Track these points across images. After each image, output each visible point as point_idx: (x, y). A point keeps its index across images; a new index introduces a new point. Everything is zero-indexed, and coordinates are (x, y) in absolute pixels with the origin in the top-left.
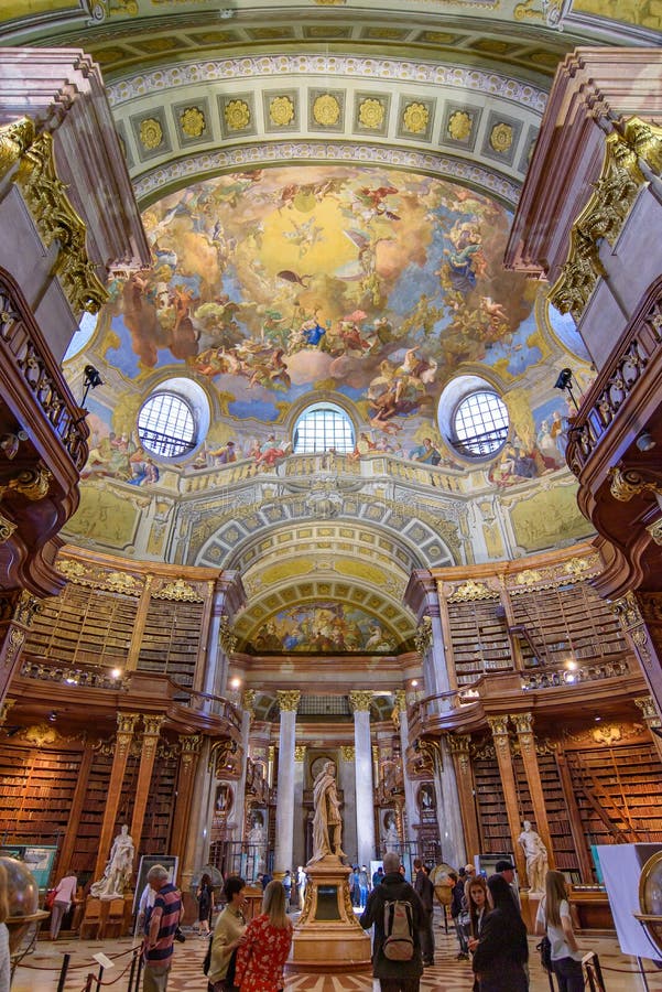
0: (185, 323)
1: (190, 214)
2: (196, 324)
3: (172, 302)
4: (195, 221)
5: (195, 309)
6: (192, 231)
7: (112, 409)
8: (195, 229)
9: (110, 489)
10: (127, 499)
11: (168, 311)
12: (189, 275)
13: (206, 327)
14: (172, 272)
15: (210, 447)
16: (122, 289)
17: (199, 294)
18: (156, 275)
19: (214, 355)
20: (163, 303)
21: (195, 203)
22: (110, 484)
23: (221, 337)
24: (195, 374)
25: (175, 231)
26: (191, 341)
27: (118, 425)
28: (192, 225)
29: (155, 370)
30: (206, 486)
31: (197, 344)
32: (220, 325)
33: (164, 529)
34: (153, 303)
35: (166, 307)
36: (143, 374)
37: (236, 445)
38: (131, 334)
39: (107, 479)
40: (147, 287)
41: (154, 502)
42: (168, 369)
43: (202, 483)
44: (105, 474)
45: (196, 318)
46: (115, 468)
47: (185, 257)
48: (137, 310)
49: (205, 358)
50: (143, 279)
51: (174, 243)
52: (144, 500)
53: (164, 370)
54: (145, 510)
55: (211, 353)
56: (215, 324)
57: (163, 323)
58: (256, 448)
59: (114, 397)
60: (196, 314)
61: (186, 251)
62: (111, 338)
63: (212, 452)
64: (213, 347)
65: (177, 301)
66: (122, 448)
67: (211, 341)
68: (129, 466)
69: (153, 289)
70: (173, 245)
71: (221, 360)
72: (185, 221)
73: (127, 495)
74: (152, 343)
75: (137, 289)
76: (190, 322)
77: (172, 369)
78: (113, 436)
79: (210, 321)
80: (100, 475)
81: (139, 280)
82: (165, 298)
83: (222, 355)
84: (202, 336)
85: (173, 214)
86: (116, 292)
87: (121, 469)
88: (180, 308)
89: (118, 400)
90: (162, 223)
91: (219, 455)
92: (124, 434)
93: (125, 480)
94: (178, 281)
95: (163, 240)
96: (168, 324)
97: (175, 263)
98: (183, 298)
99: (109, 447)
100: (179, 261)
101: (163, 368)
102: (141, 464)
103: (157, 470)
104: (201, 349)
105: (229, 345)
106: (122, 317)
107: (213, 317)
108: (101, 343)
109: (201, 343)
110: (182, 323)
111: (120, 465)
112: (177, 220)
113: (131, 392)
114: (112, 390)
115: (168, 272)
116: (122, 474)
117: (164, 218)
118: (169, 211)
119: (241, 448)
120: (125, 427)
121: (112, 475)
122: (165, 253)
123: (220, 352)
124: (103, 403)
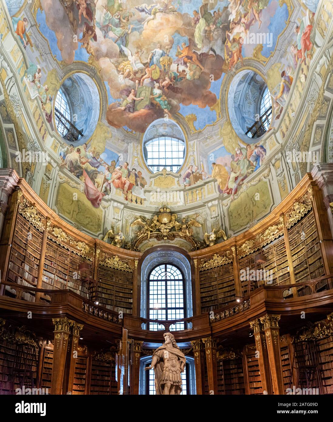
0: (202, 59)
1: (127, 34)
2: (205, 50)
3: (185, 63)
4: (134, 29)
5: (195, 45)
6: (141, 33)
7: (222, 145)
8: (139, 30)
9: (249, 184)
10: (259, 181)
11: (190, 70)
12: (172, 42)
13: (210, 42)
14: (166, 56)
15: (275, 93)
16: (165, 98)
17: (186, 38)
18: (165, 69)
19: (229, 44)
20: (184, 71)
21: (119, 29)
22: (248, 182)
23: (220, 31)
24: (234, 70)
25: (137, 48)
26: (214, 59)
27: (231, 149)
28: (136, 33)
29: (219, 101)
30: (290, 120)
31: (218, 56)
32: (213, 27)
33: (284, 177)
34: (181, 79)
35: (187, 70)
36: (217, 110)
37: (285, 69)
38: (192, 105)
39: (245, 181)
40: (170, 79)
41: (272, 167)
42: (223, 90)
43: (287, 122)
44: (243, 180)
45: (202, 48)
46: (245, 171)
47: (159, 42)
48: (181, 93)
49: (228, 55)
50: (164, 80)
51: (147, 49)
52: (266, 171)
53: (222, 94)
54: (270, 177)
55: (227, 46)
56: (210, 31)
57: (196, 77)
58: (296, 52)
59: (219, 139)
60: (199, 46)
61: (155, 40)
62: (189, 120)
63: (279, 95)
64: (224, 42)
65: (186, 59)
66: (241, 158)
67: (220, 42)
68: (250, 162)
69: (173, 75)
70: (148, 50)
71: (234, 40)
72: (132, 38)
73: (257, 179)
74: (204, 92)
75: (169, 87)
76: (202, 54)
77: (224, 86)
78: (233, 157)
79: (207, 36)
80: (241, 183)
81: (164, 83)
82: (182, 68)
83: (231, 38)
84: (215, 48)
85: (124, 48)
86: (166, 102)
87: (248, 168)
88: (191, 58)
89: (221, 137)
90: (130, 58)
91: (283, 92)
92: (236, 150)
93: (252, 171)
94: (173, 53)
95: (143, 57)
96: (198, 73)
97: (161, 51)
98: (185, 53)
99: (235, 164)
100: (160, 48)
101: (220, 94)
102: (254, 154)
103: (262, 147)
104: (222, 55)
105: (227, 27)
106: (181, 105)
107: (206, 31)
108: (189, 128)
109: (218, 52)
110: (201, 61)
111: (246, 166)
112: (130, 45)
113: (222, 126)
114: (214, 137)
115: (165, 59)
116: (249, 171)
117: (126, 56)
118: (121, 51)
119: (289, 66)
120: (234, 145)
121: (246, 177)
122: (151, 59)
123: (229, 36)
124: (217, 148)
